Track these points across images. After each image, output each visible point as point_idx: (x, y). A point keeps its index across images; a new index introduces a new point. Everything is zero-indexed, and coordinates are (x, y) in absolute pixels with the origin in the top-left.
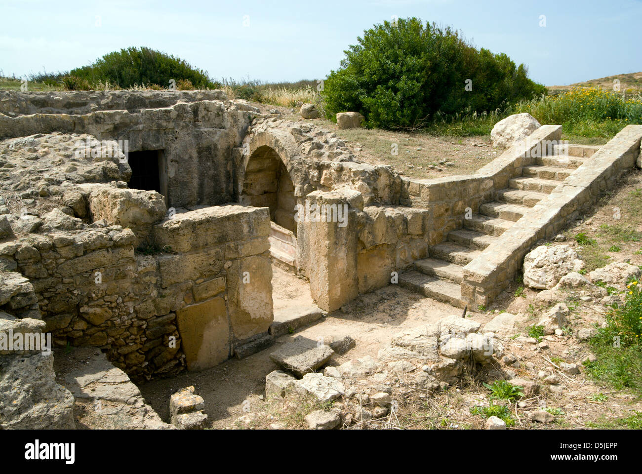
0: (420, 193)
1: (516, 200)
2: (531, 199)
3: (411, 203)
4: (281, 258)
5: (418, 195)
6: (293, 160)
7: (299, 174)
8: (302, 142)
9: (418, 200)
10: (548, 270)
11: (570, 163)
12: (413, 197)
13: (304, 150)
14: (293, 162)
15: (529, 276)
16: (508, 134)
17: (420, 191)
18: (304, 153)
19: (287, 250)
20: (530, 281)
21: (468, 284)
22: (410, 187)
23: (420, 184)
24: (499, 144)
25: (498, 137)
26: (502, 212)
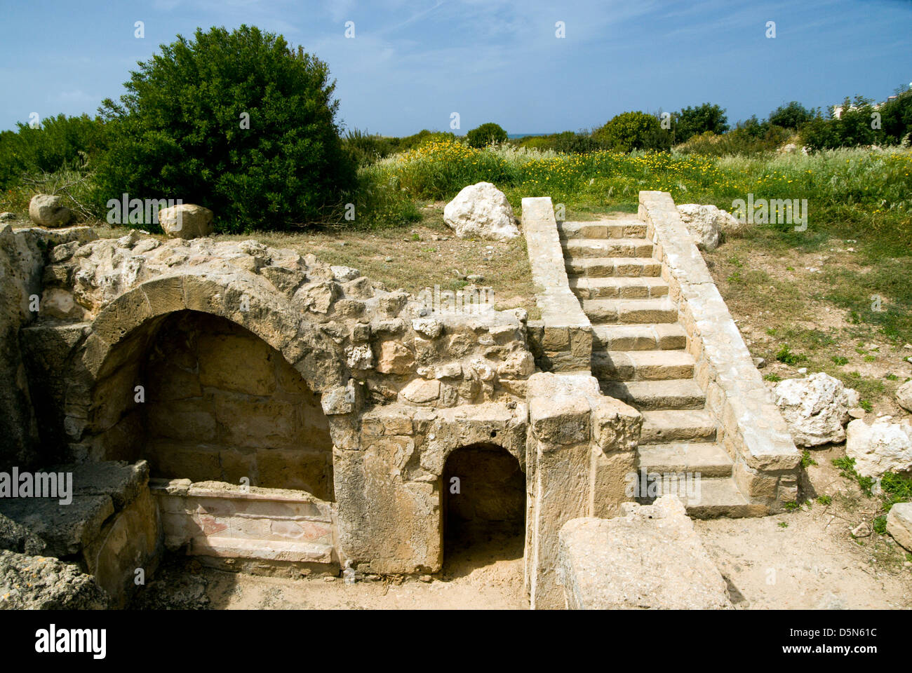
0: (570, 344)
1: (607, 316)
2: (633, 312)
3: (552, 364)
4: (281, 554)
5: (567, 348)
6: (303, 335)
7: (328, 362)
8: (296, 288)
9: (567, 357)
10: (830, 415)
11: (611, 249)
12: (555, 354)
13: (313, 304)
14: (305, 339)
15: (807, 431)
16: (481, 216)
17: (570, 341)
18: (317, 313)
19: (296, 533)
20: (809, 438)
21: (766, 477)
22: (545, 337)
23: (569, 329)
24: (467, 232)
25: (463, 221)
26: (613, 341)
